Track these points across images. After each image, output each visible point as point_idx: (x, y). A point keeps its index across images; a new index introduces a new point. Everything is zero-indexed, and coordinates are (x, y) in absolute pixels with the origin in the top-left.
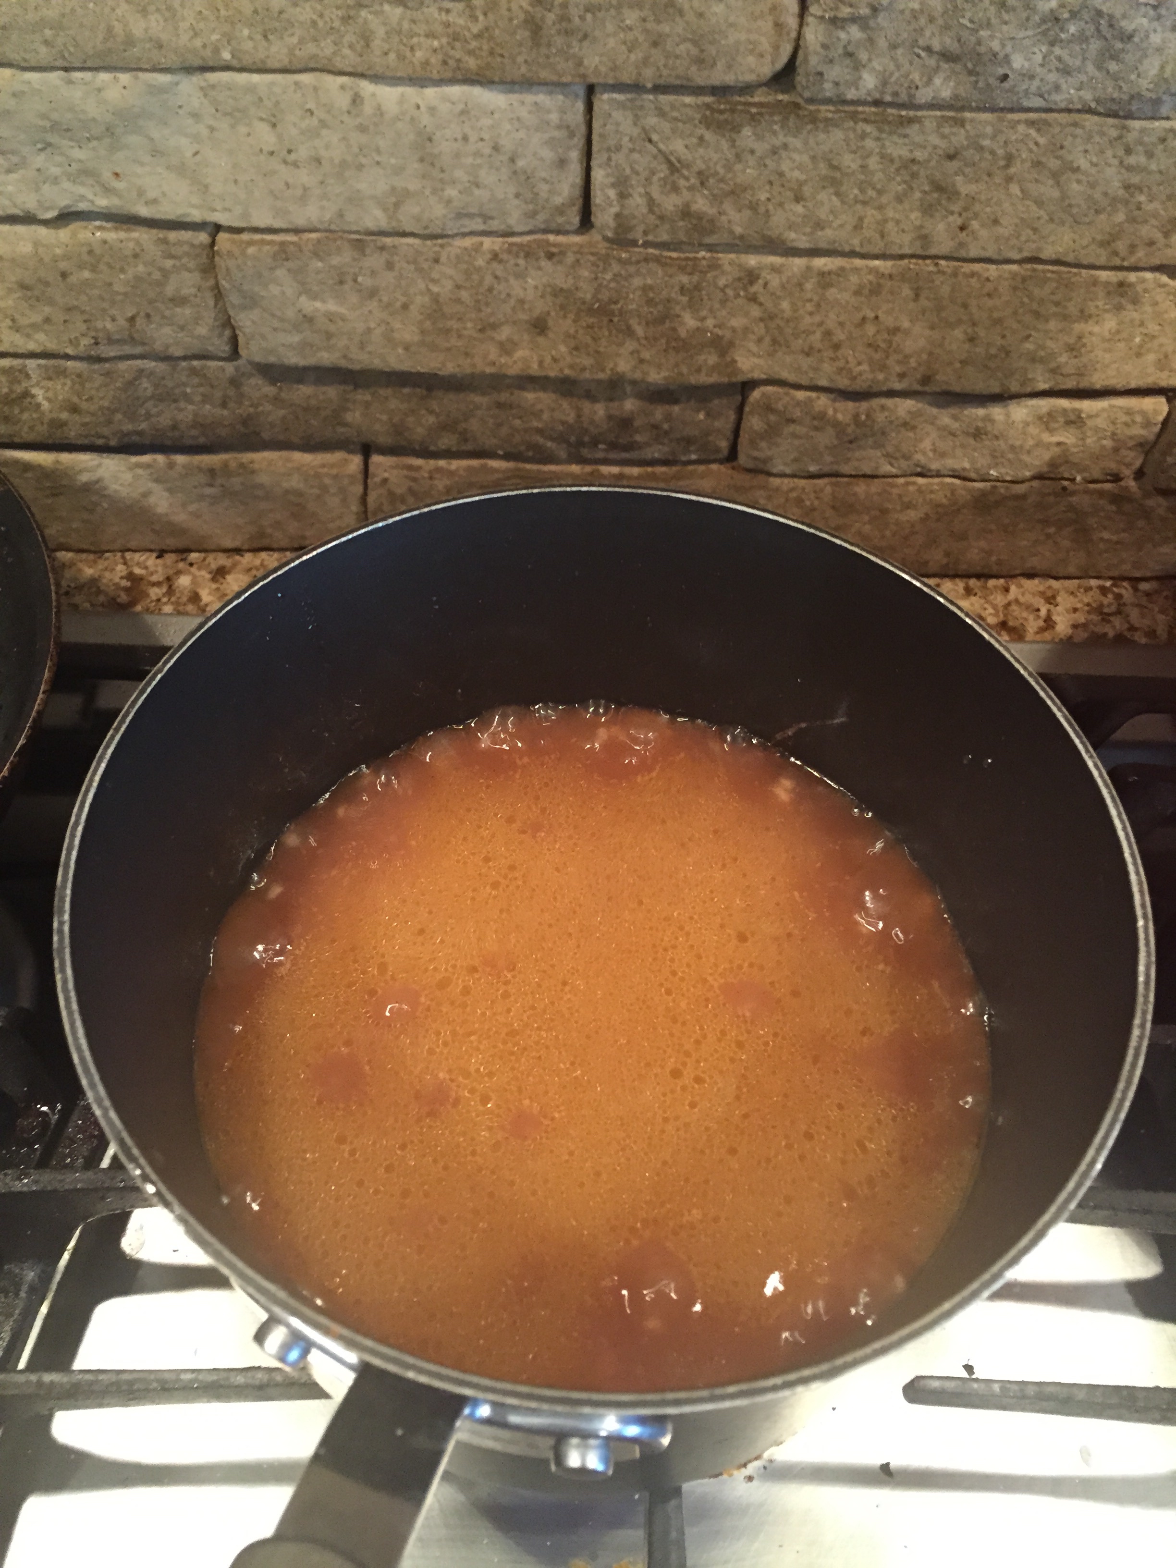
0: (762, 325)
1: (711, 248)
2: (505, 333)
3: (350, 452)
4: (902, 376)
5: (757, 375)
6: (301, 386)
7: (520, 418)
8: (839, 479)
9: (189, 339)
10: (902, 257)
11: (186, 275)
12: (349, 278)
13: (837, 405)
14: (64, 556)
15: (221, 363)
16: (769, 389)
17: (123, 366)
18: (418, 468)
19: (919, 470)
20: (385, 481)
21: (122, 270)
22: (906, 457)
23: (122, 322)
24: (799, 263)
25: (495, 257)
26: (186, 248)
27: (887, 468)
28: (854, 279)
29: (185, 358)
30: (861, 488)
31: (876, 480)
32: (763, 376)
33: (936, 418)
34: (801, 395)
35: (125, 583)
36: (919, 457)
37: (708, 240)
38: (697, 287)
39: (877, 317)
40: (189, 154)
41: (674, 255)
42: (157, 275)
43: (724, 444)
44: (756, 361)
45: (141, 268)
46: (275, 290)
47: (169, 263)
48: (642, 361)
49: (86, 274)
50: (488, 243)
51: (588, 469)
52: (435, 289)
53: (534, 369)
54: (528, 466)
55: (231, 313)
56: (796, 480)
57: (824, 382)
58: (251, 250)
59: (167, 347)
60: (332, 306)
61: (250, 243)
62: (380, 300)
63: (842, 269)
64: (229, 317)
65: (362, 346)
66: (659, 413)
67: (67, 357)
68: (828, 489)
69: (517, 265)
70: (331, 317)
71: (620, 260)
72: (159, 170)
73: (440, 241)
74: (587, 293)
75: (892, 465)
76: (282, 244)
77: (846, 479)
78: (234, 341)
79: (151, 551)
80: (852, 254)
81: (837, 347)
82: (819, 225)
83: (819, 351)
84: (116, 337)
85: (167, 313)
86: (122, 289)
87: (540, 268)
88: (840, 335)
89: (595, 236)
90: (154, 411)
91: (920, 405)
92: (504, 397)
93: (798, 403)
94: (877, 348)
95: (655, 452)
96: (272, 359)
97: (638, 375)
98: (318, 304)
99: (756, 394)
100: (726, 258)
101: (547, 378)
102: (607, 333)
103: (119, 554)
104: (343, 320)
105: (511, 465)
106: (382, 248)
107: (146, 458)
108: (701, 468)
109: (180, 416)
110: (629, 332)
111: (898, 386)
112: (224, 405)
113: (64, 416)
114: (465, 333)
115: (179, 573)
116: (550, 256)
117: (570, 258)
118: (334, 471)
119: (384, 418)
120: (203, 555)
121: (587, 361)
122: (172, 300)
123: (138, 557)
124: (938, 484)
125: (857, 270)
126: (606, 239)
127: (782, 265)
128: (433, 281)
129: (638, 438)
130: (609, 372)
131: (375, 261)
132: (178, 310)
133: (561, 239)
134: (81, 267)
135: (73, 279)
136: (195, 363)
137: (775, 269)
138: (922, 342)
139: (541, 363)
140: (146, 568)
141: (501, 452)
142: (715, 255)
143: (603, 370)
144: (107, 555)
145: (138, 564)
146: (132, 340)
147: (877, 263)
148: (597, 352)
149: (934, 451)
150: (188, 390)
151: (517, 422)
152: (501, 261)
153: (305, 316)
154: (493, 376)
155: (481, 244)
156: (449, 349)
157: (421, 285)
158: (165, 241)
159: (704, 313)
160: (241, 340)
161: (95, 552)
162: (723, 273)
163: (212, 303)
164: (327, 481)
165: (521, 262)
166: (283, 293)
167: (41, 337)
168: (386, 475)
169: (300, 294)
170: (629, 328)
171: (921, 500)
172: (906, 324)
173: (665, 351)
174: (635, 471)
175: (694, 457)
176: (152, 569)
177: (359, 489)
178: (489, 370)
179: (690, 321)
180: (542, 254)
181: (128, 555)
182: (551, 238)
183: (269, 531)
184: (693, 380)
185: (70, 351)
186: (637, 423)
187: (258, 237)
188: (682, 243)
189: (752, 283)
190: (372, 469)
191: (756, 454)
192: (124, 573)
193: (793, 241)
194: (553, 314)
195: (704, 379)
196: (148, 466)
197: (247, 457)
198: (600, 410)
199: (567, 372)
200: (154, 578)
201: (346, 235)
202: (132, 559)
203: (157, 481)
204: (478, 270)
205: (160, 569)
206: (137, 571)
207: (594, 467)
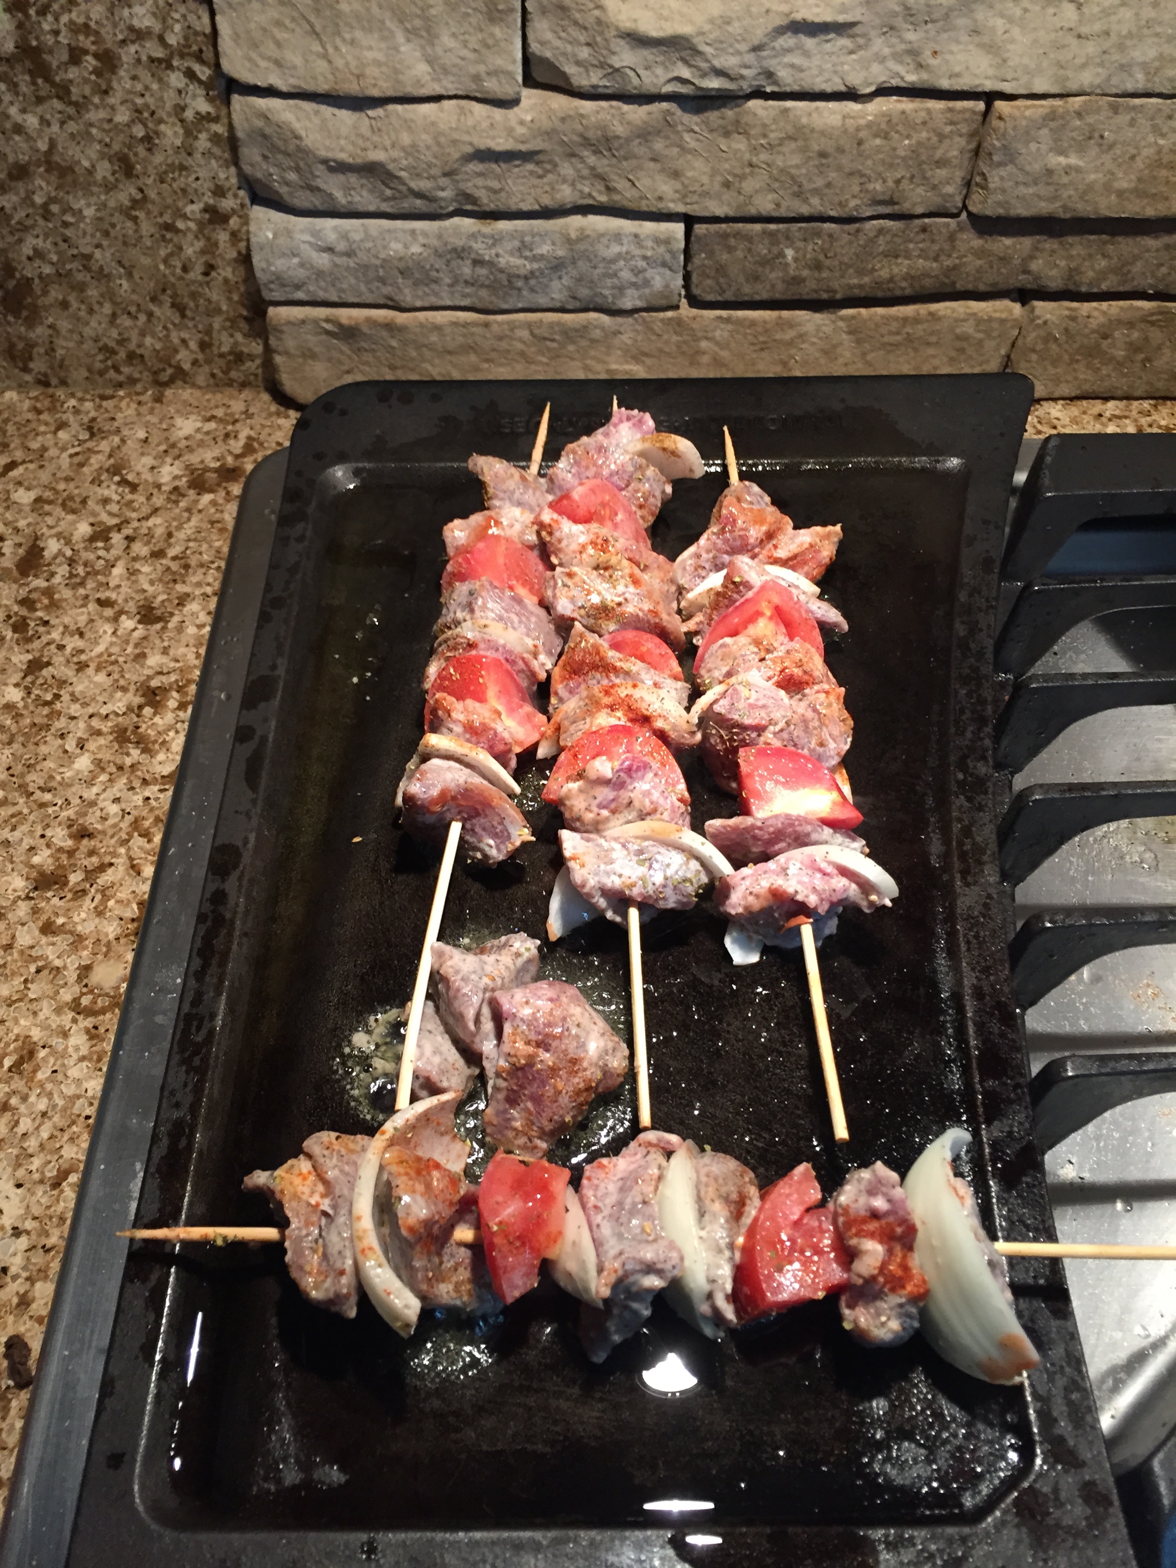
9: (935, 198)
11: (957, 139)
12: (1097, 135)
15: (947, 220)
17: (871, 225)
20: (1046, 322)
23: (890, 183)
26: (967, 115)
29: (922, 216)
40: (1000, 32)
42: (934, 140)
45: (924, 134)
46: (1033, 147)
47: (948, 129)
59: (912, 206)
60: (1073, 160)
62: (1114, 153)
65: (1084, 195)
70: (1068, 170)
72: (971, 47)
84: (881, 198)
85: (928, 174)
86: (903, 154)
90: (879, 266)
98: (1062, 159)
106: (1131, 108)
107: (853, 312)
109: (896, 270)
112: (936, 259)
113: (805, 273)
119: (1064, 264)
122: (937, 162)
128: (1162, 135)
131: (1123, 119)
132: (938, 171)
134: (876, 136)
135: (866, 146)
136: (927, 220)
141: (1150, 293)
146: (888, 201)
150: (911, 246)
153: (1046, 170)
156: (1153, 195)
157: (1151, 138)
158: (950, 110)
163: (967, 163)
166: (1038, 150)
167: (816, 201)
168: (1046, 318)
169: (1051, 150)
185: (832, 213)
187: (1031, 102)
190: (1037, 313)
196: (849, 319)
197: (934, 307)
201: (1106, 97)
203: (852, 333)
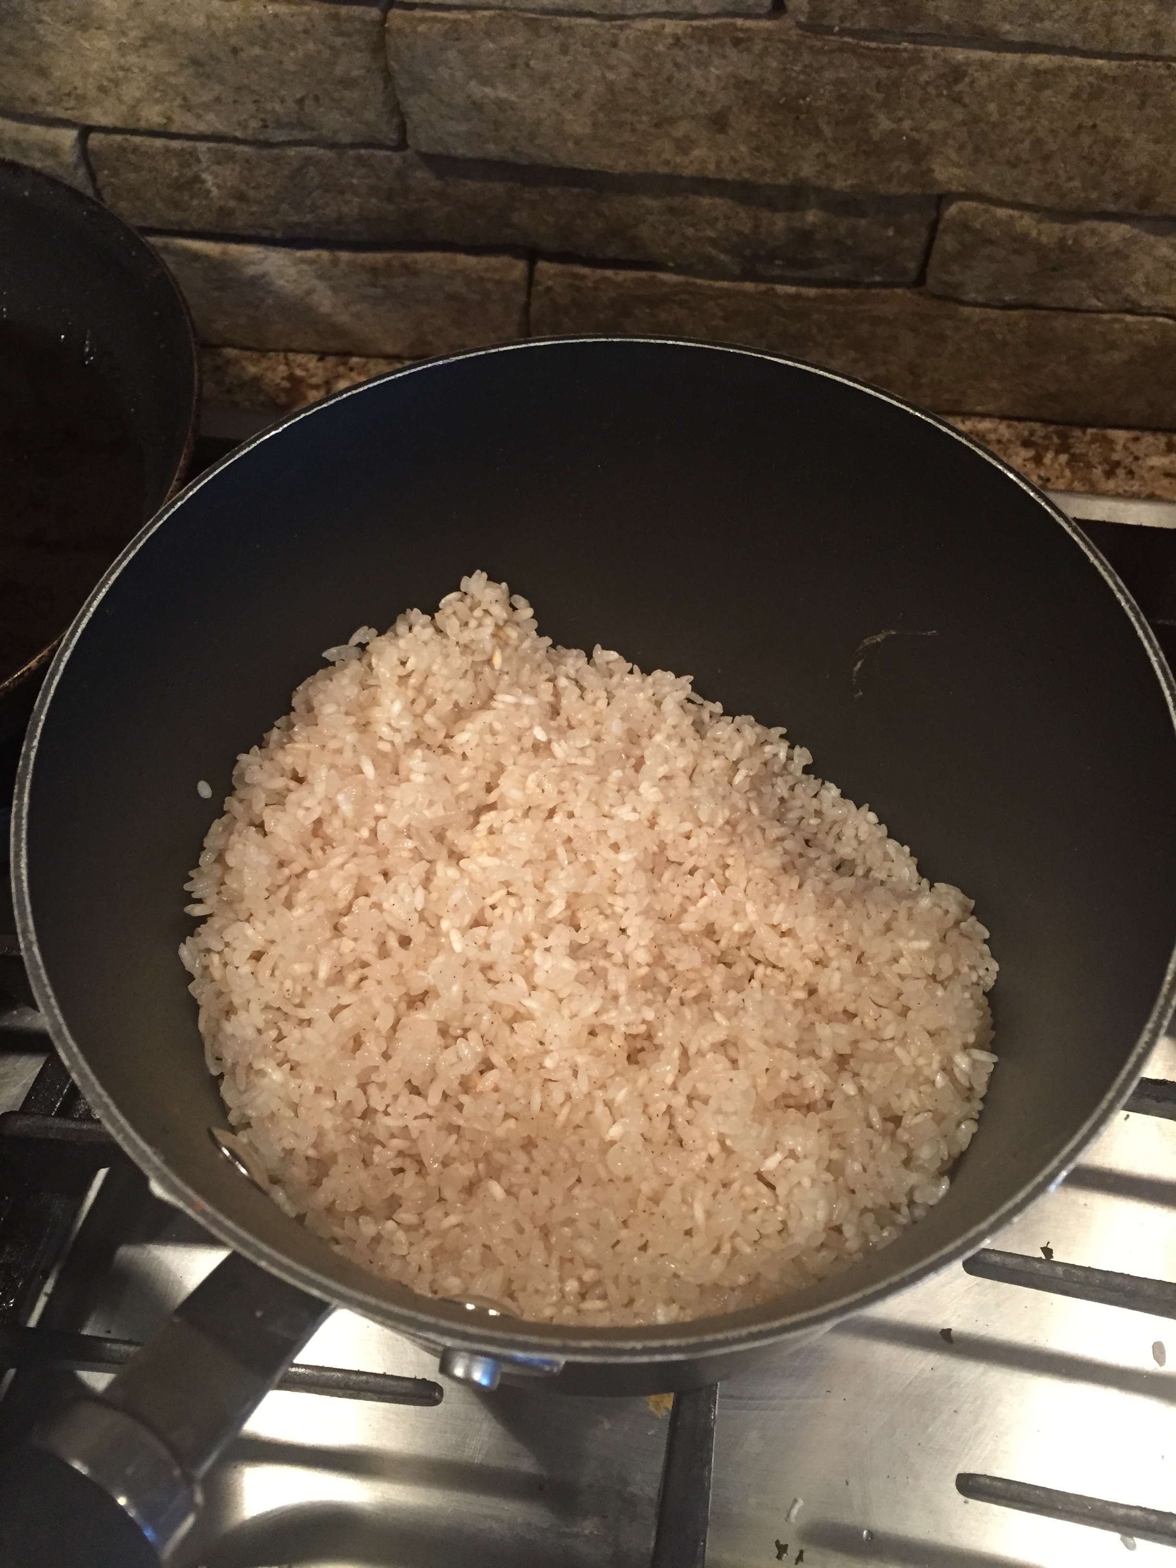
0: (964, 129)
1: (914, 38)
2: (681, 129)
3: (518, 257)
4: (1117, 196)
5: (954, 187)
6: (468, 182)
7: (693, 226)
8: (1037, 312)
9: (358, 125)
10: (1130, 57)
11: (356, 54)
12: (520, 62)
13: (1043, 226)
14: (231, 352)
15: (388, 153)
16: (968, 205)
17: (292, 152)
18: (584, 277)
19: (1128, 305)
20: (549, 289)
21: (293, 47)
22: (1116, 291)
23: (291, 105)
24: (1011, 59)
25: (677, 41)
26: (358, 26)
27: (1094, 302)
28: (1072, 80)
29: (352, 146)
30: (1060, 323)
31: (1079, 315)
32: (962, 189)
33: (1153, 247)
34: (1002, 213)
35: (286, 384)
36: (1128, 291)
37: (911, 29)
38: (896, 83)
39: (1094, 126)
41: (873, 45)
42: (326, 54)
43: (912, 266)
44: (956, 171)
45: (311, 46)
46: (445, 73)
47: (339, 41)
48: (828, 166)
49: (257, 51)
50: (671, 26)
51: (763, 287)
52: (611, 76)
53: (711, 170)
54: (699, 281)
55: (400, 97)
56: (989, 310)
57: (1029, 200)
58: (422, 28)
59: (335, 132)
60: (502, 93)
61: (423, 20)
62: (553, 89)
63: (1061, 68)
64: (398, 103)
65: (532, 137)
66: (844, 225)
67: (237, 141)
68: (1024, 323)
69: (700, 52)
70: (501, 105)
71: (811, 48)
73: (619, 22)
74: (773, 86)
75: (1098, 299)
76: (455, 21)
77: (1045, 312)
78: (402, 128)
79: (314, 352)
80: (1073, 51)
81: (1047, 158)
82: (1038, 16)
83: (1027, 162)
84: (286, 120)
85: (337, 95)
86: (292, 68)
87: (725, 57)
88: (1052, 146)
89: (787, 21)
90: (320, 202)
91: (1136, 231)
92: (677, 201)
93: (998, 223)
94: (1092, 162)
95: (836, 271)
96: (439, 149)
97: (822, 182)
98: (488, 90)
99: (953, 210)
100: (929, 50)
101: (724, 182)
102: (791, 133)
103: (282, 355)
104: (512, 109)
105: (681, 279)
106: (558, 29)
107: (311, 254)
108: (885, 292)
109: (345, 210)
110: (817, 133)
111: (1112, 207)
112: (390, 199)
113: (232, 204)
114: (640, 127)
115: (338, 377)
116: (736, 42)
117: (758, 47)
118: (496, 277)
119: (551, 219)
120: (363, 360)
121: (769, 164)
122: (341, 82)
123: (301, 358)
124: (1147, 323)
125: (1076, 70)
126: (799, 25)
127: (993, 61)
128: (611, 68)
129: (819, 255)
130: (790, 176)
131: (548, 43)
132: (347, 94)
133: (750, 23)
134: (252, 42)
135: (243, 55)
136: (363, 151)
137: (984, 66)
138: (1144, 159)
139: (718, 164)
140: (307, 370)
141: (671, 264)
142: (918, 47)
143: (785, 175)
144: (272, 354)
145: (300, 365)
146: (301, 124)
147: (1100, 62)
148: (779, 153)
149: (1147, 284)
150: (355, 181)
151: (690, 231)
152: (683, 47)
153: (474, 103)
154: (666, 177)
155: (663, 27)
156: (622, 145)
157: (597, 72)
158: (336, 17)
159: (901, 113)
160: (409, 126)
161: (259, 351)
162: (925, 67)
163: (381, 85)
164: (490, 285)
165: (705, 48)
166: (452, 76)
167: (211, 117)
168: (550, 283)
169: (470, 78)
170: (817, 127)
171: (1127, 340)
172: (1128, 135)
173: (855, 155)
174: (812, 292)
175: (878, 279)
176: (312, 371)
177: (522, 298)
178: (662, 170)
179: (884, 123)
180: (727, 40)
181: (291, 356)
182: (739, 22)
183: (430, 338)
184: (882, 189)
185: (239, 134)
186: (818, 237)
187: (430, 14)
188: (882, 31)
189: (957, 80)
190: (537, 276)
191: (946, 278)
192: (285, 374)
193: (1009, 32)
194: (735, 109)
195: (894, 188)
196: (311, 262)
197: (411, 257)
198: (780, 222)
199: (746, 175)
200: (314, 381)
201: (520, 14)
202: (294, 361)
203: (321, 277)
204: (658, 55)
205: (320, 372)
206: (299, 372)
207: (769, 286)
